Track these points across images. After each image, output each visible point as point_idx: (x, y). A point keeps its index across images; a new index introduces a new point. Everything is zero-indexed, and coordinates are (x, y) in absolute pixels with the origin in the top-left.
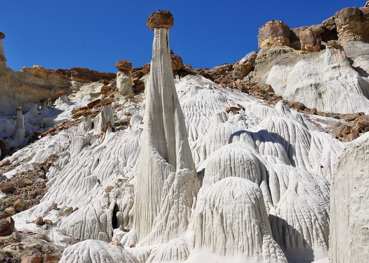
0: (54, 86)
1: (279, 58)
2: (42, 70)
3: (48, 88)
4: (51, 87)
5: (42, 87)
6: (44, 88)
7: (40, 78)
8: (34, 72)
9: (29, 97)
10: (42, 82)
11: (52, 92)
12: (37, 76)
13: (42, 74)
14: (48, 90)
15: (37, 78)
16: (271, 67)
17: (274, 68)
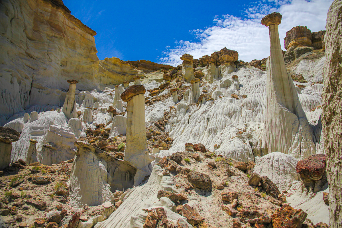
0: (127, 73)
1: (305, 55)
2: (118, 60)
3: (123, 74)
4: (125, 74)
5: (118, 73)
6: (120, 74)
7: (117, 66)
8: (113, 62)
9: (110, 80)
10: (118, 70)
11: (125, 77)
12: (115, 64)
13: (118, 63)
14: (123, 76)
15: (115, 67)
16: (299, 61)
17: (302, 62)
